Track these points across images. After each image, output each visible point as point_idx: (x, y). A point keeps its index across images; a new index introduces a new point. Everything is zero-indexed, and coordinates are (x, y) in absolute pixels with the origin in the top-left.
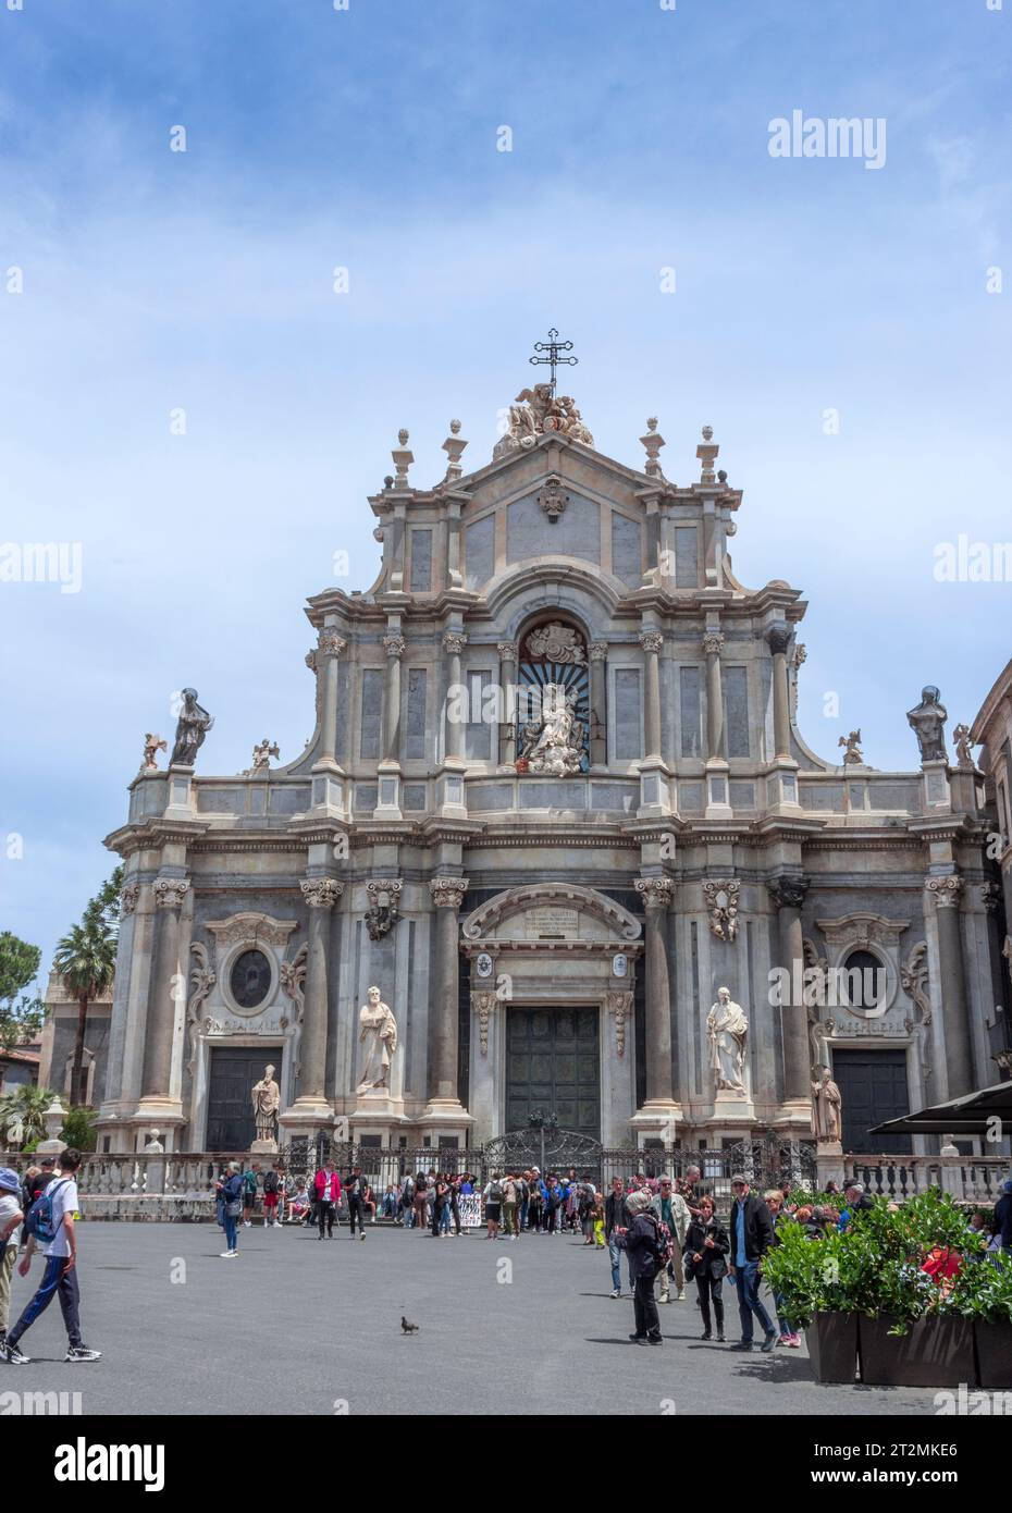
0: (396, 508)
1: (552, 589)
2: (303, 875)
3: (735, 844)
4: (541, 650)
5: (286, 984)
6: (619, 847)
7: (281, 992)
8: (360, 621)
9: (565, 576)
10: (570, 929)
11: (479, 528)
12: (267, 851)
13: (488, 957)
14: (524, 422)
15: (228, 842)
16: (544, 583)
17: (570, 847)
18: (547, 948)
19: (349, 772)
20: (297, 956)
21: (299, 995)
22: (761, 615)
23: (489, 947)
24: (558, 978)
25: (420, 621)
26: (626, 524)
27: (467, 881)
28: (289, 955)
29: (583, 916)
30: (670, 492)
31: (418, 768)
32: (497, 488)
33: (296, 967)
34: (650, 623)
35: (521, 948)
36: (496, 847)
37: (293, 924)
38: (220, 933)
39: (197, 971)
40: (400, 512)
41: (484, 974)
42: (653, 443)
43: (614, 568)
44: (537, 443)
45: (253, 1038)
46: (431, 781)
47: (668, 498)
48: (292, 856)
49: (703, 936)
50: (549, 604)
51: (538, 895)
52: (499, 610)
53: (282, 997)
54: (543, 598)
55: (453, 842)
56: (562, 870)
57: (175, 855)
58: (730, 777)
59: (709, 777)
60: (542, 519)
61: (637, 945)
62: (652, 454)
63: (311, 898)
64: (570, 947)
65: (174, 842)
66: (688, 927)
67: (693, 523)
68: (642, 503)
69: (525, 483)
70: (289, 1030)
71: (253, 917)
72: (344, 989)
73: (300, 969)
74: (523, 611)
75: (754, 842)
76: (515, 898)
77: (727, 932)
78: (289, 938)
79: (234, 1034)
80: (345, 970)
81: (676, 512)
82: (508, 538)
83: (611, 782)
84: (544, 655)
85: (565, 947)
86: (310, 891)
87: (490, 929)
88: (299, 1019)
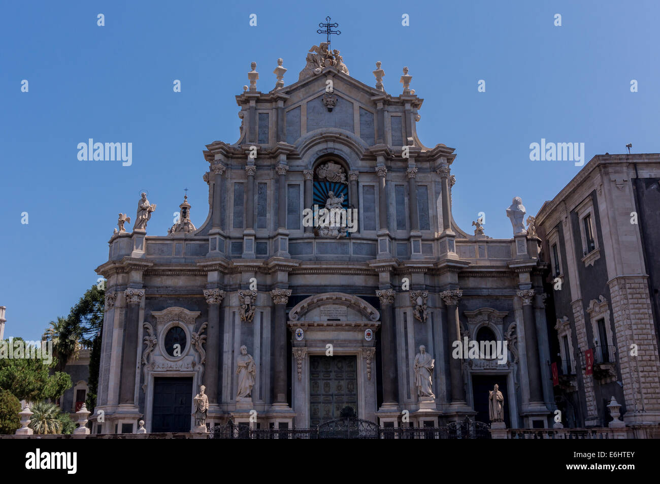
0: (251, 101)
1: (331, 145)
2: (205, 287)
3: (425, 273)
4: (324, 175)
5: (194, 345)
6: (367, 275)
7: (192, 349)
8: (232, 158)
9: (337, 138)
10: (342, 316)
11: (292, 113)
12: (184, 275)
13: (301, 330)
14: (315, 61)
15: (163, 270)
16: (326, 141)
17: (342, 274)
18: (332, 325)
19: (228, 235)
20: (201, 330)
21: (202, 350)
22: (434, 160)
23: (302, 325)
24: (337, 340)
25: (264, 158)
26: (366, 114)
27: (290, 291)
28: (196, 330)
29: (349, 309)
30: (389, 98)
31: (264, 233)
32: (301, 94)
33: (200, 335)
34: (380, 163)
35: (318, 325)
36: (304, 274)
37: (198, 313)
38: (159, 318)
39: (147, 337)
40: (253, 103)
41: (299, 339)
42: (379, 74)
43: (361, 135)
44: (322, 72)
45: (177, 372)
46: (271, 240)
47: (387, 102)
48: (197, 278)
49: (410, 320)
50: (329, 152)
51: (327, 299)
52: (304, 154)
53: (192, 351)
54: (326, 149)
55: (283, 271)
56: (338, 286)
57: (137, 276)
58: (422, 240)
59: (412, 240)
60: (324, 110)
61: (377, 324)
62: (379, 79)
63: (210, 299)
64: (344, 325)
65: (136, 270)
66: (402, 315)
67: (399, 114)
68: (375, 103)
69: (316, 91)
70: (197, 368)
71: (176, 310)
72: (227, 347)
73: (202, 336)
74: (316, 155)
75: (434, 272)
76: (315, 300)
77: (422, 318)
78: (196, 320)
79: (167, 371)
80: (227, 337)
81: (391, 108)
82: (307, 118)
83: (363, 241)
84: (326, 178)
85: (341, 325)
86: (209, 296)
87: (302, 316)
88: (201, 363)
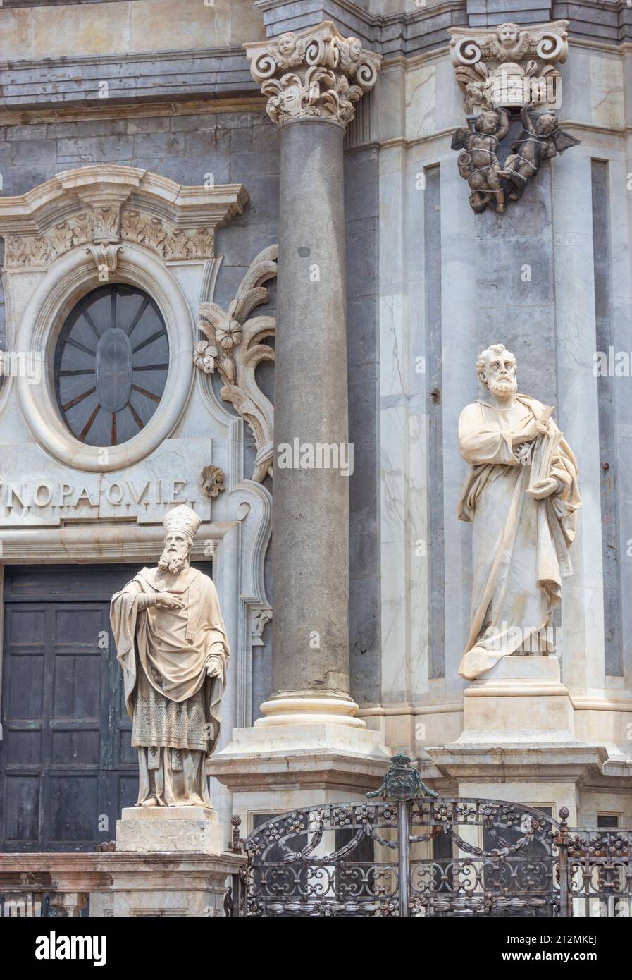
5: (216, 375)
7: (199, 395)
20: (245, 287)
21: (253, 399)
28: (217, 291)
33: (241, 317)
37: (227, 194)
45: (121, 533)
53: (203, 409)
63: (284, 94)
70: (230, 506)
73: (256, 324)
78: (216, 238)
79: (66, 523)
86: (278, 74)
88: (257, 473)
